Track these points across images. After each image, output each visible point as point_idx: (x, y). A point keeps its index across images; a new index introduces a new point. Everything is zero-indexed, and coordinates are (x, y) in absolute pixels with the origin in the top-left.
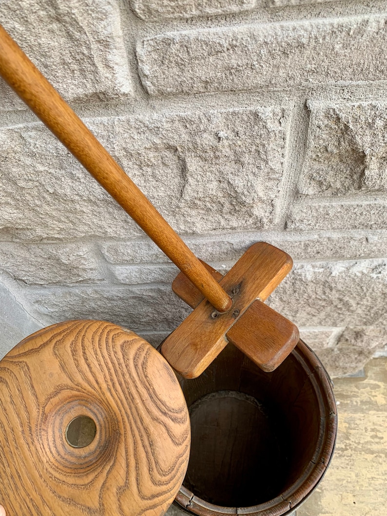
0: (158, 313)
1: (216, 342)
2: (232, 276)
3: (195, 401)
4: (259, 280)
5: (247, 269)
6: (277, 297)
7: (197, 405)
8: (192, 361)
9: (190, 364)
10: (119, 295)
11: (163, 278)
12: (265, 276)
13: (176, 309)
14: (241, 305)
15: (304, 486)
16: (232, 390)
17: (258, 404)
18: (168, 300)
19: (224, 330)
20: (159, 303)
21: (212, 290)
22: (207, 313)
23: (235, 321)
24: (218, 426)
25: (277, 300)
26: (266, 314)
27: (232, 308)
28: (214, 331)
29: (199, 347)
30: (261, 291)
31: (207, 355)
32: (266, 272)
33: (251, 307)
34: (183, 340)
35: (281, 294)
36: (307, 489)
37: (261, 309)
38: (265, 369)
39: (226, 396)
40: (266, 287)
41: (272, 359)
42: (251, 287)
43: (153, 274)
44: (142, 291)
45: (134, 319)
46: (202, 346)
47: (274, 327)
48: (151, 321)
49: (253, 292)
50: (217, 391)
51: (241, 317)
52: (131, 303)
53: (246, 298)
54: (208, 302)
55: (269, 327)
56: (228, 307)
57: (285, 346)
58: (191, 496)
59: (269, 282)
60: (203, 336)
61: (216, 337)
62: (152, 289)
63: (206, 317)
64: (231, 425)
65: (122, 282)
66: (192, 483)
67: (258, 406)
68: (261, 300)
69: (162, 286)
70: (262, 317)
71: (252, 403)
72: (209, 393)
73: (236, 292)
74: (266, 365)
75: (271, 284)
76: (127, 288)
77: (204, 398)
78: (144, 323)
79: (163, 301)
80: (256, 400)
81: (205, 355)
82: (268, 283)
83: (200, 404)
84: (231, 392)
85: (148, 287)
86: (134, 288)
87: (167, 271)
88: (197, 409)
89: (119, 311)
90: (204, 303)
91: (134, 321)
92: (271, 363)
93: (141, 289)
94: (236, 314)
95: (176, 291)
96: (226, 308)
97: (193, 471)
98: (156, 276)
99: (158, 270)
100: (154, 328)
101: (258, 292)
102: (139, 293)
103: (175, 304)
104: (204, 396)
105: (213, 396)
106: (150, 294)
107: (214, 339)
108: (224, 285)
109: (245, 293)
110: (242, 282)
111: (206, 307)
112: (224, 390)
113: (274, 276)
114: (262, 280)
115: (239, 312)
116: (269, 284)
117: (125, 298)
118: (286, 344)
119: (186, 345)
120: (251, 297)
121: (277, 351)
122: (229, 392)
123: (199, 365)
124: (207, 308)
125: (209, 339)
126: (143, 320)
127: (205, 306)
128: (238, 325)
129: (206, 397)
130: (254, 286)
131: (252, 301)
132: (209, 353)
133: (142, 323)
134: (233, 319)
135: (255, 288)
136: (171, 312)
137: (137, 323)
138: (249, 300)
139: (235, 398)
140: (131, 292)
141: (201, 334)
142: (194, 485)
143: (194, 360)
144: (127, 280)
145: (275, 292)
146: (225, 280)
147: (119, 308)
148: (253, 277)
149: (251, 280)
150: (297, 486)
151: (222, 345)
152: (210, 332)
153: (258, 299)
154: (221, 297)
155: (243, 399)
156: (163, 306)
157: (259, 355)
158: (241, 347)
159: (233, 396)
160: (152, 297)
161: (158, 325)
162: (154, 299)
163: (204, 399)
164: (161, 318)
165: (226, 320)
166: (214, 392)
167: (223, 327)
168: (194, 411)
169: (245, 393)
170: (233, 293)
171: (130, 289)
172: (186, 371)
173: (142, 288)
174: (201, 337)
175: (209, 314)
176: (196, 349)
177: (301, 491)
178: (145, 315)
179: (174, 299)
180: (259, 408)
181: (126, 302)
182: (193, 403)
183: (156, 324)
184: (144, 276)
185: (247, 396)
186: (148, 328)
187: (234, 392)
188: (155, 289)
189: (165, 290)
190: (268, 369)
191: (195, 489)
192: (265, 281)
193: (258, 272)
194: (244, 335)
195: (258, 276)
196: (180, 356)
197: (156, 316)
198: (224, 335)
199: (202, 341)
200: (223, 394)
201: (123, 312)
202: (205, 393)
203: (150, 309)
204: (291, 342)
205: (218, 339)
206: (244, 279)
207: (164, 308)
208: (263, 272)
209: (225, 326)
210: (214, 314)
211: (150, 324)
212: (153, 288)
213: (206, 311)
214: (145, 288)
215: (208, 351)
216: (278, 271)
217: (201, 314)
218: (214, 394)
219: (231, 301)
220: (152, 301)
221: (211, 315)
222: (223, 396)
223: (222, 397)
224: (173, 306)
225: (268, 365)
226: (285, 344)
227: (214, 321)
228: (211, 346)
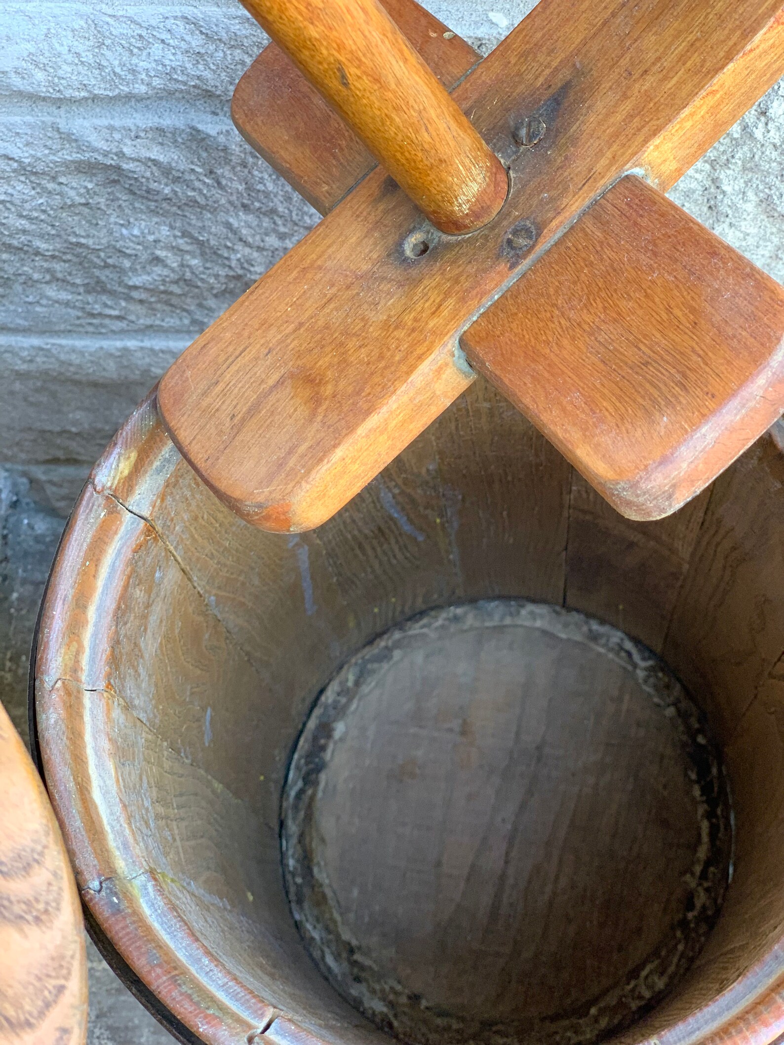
0: (204, 249)
1: (409, 373)
2: (524, 55)
3: (380, 635)
4: (650, 81)
5: (599, 21)
6: (751, 195)
7: (386, 647)
8: (290, 452)
9: (280, 465)
10: (16, 153)
11: (207, 74)
12: (682, 59)
13: (282, 237)
14: (552, 200)
15: (757, 1015)
16: (534, 601)
17: (636, 657)
18: (241, 188)
19: (454, 315)
20: (202, 201)
21: (397, 109)
22: (383, 237)
23: (511, 279)
24: (463, 733)
25: (750, 207)
26: (664, 248)
27: (503, 215)
28: (408, 319)
29: (329, 390)
30: (655, 133)
31: (361, 430)
32: (691, 38)
33: (595, 211)
34: (257, 359)
35: (771, 179)
36: (766, 1024)
37: (644, 222)
38: (629, 504)
39: (508, 621)
40: (686, 111)
41: (664, 461)
42: (607, 115)
43: (157, 50)
44: (117, 136)
45: (97, 272)
46: (341, 386)
47: (693, 310)
48: (175, 289)
49: (616, 135)
50: (472, 601)
51: (540, 260)
52: (72, 193)
53: (579, 166)
54: (391, 186)
55: (669, 310)
56: (486, 209)
57: (734, 403)
58: (262, 1015)
59: (699, 86)
60: (352, 343)
61: (413, 345)
62: (160, 131)
63: (375, 256)
64: (518, 734)
65: (17, 82)
66: (346, 936)
67: (635, 666)
68: (652, 182)
69: (209, 117)
70: (645, 259)
71: (611, 656)
72: (438, 607)
73: (530, 137)
74: (634, 486)
75: (711, 101)
76: (48, 119)
77: (418, 625)
78: (143, 296)
79: (217, 193)
80: (629, 645)
81: (351, 429)
82: (692, 95)
83: (397, 645)
84: (530, 607)
85: (142, 120)
86: (79, 121)
87: (224, 35)
88: (385, 666)
89: (24, 232)
90: (373, 186)
91: (98, 281)
92: (658, 480)
93: (111, 128)
94: (522, 241)
95: (248, 128)
96: (476, 215)
97: (355, 893)
98: (172, 59)
99: (181, 28)
100: (194, 322)
101: (640, 138)
102: (103, 145)
103: (273, 211)
104: (417, 615)
105: (456, 619)
106: (155, 153)
107: (404, 359)
108: (479, 103)
109: (574, 141)
110: (566, 87)
111: (382, 207)
112: (504, 598)
113: (729, 57)
114: (666, 78)
115: (534, 232)
116: (697, 101)
117: (40, 167)
118: (744, 393)
119: (271, 382)
120: (604, 162)
121: (695, 426)
122: (523, 606)
123: (323, 472)
124: (386, 212)
125: (381, 357)
126: (135, 281)
127: (377, 201)
128: (522, 297)
129: (425, 621)
130: (627, 107)
131: (606, 182)
132: (374, 420)
133: (135, 294)
134: (502, 267)
135: (631, 117)
136: (260, 249)
137: (112, 293)
138: (590, 178)
139: (544, 632)
140: (68, 138)
141: (346, 333)
142: (354, 942)
143: (302, 448)
144: (40, 75)
145: (744, 169)
146: (485, 76)
147: (21, 216)
148: (624, 62)
149: (614, 76)
150: (729, 1008)
151: (439, 387)
152: (386, 326)
153: (638, 171)
154: (444, 151)
155: (578, 638)
156: (222, 217)
157: (606, 440)
158: (527, 401)
159: (538, 624)
160: (166, 171)
161: (210, 309)
162: (176, 180)
163: (415, 629)
164: (217, 276)
165: (471, 269)
166: (459, 602)
167: (451, 302)
168: (374, 671)
169: (589, 615)
170: (517, 142)
171: (62, 125)
172: (261, 499)
173: (117, 123)
174: (342, 344)
175: (391, 240)
176: (316, 400)
177: (740, 1032)
178: (144, 257)
179: (270, 186)
180: (641, 674)
181: (51, 186)
182: (370, 642)
183: (200, 305)
184: (113, 59)
185: (595, 626)
186: (171, 322)
187: (541, 609)
188: (175, 132)
189: (222, 139)
190: (639, 508)
191: (357, 957)
192: (681, 83)
193: (650, 39)
194: (547, 342)
195: (651, 56)
196: (238, 429)
197: (194, 262)
198: (452, 343)
199: (343, 363)
200: (496, 613)
201: (41, 236)
202: (420, 604)
203: (165, 230)
204: (771, 384)
205: (420, 358)
206: (579, 73)
207: (229, 226)
208: (676, 37)
209: (463, 300)
210: (414, 240)
211: (174, 301)
212: (168, 121)
213: (377, 224)
214: (129, 122)
215: (368, 412)
216: (754, 31)
217: (354, 239)
218: (459, 611)
219: (502, 177)
220: (167, 190)
221: (400, 244)
222: (495, 622)
223: (487, 624)
224: (266, 223)
225: (643, 485)
226: (734, 394)
227: (414, 272)
228: (385, 390)
